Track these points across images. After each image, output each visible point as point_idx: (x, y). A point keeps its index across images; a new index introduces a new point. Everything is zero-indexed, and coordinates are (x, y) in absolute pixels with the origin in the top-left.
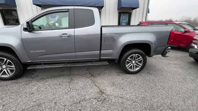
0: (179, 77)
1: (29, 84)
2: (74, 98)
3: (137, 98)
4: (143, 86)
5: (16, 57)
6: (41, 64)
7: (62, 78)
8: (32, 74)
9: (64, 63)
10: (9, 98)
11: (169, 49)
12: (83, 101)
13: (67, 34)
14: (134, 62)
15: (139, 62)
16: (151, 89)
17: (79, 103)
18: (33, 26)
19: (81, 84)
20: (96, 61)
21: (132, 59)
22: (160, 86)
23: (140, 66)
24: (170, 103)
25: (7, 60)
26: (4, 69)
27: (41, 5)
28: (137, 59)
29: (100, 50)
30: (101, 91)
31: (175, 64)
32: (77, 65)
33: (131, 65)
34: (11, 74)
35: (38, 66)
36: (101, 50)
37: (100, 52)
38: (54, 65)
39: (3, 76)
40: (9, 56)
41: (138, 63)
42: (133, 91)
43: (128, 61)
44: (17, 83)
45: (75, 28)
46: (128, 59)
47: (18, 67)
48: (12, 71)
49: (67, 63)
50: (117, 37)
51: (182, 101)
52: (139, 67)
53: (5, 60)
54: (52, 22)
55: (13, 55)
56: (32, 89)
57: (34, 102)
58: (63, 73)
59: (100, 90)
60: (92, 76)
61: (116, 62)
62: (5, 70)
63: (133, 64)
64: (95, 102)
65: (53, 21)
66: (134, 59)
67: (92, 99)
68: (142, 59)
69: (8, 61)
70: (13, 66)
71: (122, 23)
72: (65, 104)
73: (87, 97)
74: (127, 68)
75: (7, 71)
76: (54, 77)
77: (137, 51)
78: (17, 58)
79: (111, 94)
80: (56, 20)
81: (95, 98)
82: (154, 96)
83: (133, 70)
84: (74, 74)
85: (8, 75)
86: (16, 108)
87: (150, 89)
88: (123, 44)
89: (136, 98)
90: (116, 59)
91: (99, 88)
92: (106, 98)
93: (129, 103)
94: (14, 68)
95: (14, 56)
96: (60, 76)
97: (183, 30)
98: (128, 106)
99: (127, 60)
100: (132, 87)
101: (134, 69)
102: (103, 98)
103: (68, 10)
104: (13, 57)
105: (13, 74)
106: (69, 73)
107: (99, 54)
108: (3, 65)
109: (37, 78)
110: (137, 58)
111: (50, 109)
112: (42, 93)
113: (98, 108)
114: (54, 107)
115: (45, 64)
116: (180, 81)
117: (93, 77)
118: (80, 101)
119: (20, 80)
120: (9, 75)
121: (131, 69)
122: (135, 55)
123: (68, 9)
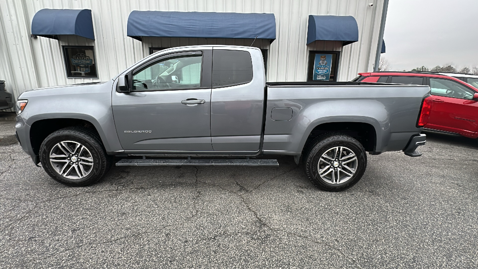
0: (446, 206)
1: (116, 196)
2: (204, 228)
3: (338, 241)
4: (354, 218)
5: (97, 142)
6: (141, 158)
7: (179, 189)
8: (121, 178)
9: (186, 158)
10: (82, 218)
11: (423, 139)
12: (221, 235)
13: (196, 99)
14: (336, 164)
15: (348, 164)
16: (374, 226)
17: (214, 238)
18: (133, 81)
19: (219, 204)
20: (251, 158)
21: (333, 158)
22: (396, 220)
23: (351, 173)
24: (414, 258)
25: (81, 146)
26: (73, 163)
27: (143, 37)
28: (343, 158)
29: (261, 135)
30: (260, 220)
31: (443, 176)
32: (213, 164)
33: (331, 170)
34: (85, 174)
35: (136, 160)
36: (263, 133)
37: (262, 138)
38: (167, 160)
39: (70, 177)
40: (87, 138)
41: (346, 166)
42: (332, 226)
43: (323, 160)
44: (94, 193)
45: (212, 88)
46: (323, 155)
47: (99, 161)
48: (87, 168)
49: (192, 158)
50: (299, 108)
51: (445, 255)
52: (349, 176)
53: (78, 146)
54: (166, 74)
55: (93, 138)
56: (122, 206)
57: (127, 229)
58: (181, 180)
59: (258, 218)
60: (242, 188)
61: (297, 161)
62: (74, 165)
63: (335, 168)
64: (245, 239)
65: (168, 73)
66: (338, 156)
67: (240, 234)
68: (356, 158)
69: (82, 149)
70: (90, 159)
71: (316, 75)
72: (186, 238)
73: (230, 230)
74: (321, 176)
75: (79, 167)
76: (164, 186)
77: (343, 139)
78: (100, 144)
79: (282, 228)
80: (174, 70)
81: (247, 233)
82: (378, 241)
83: (334, 182)
84: (205, 183)
85: (79, 175)
86: (96, 236)
87: (369, 225)
88: (312, 124)
89: (336, 240)
90: (296, 156)
91: (255, 214)
92: (269, 235)
93: (319, 248)
94: (91, 162)
95: (95, 139)
96: (175, 185)
97: (469, 95)
98: (316, 255)
99: (321, 159)
100: (328, 218)
101: (336, 181)
102: (263, 233)
103: (200, 53)
104: (92, 141)
105: (88, 174)
106: (194, 181)
107: (259, 142)
108: (73, 155)
109: (131, 186)
110: (343, 155)
111: (157, 244)
112: (141, 215)
113: (251, 251)
114: (165, 243)
115: (147, 158)
116: (449, 215)
117: (243, 192)
118: (216, 236)
119: (99, 188)
120: (82, 175)
121: (330, 180)
122: (339, 149)
123: (201, 51)
